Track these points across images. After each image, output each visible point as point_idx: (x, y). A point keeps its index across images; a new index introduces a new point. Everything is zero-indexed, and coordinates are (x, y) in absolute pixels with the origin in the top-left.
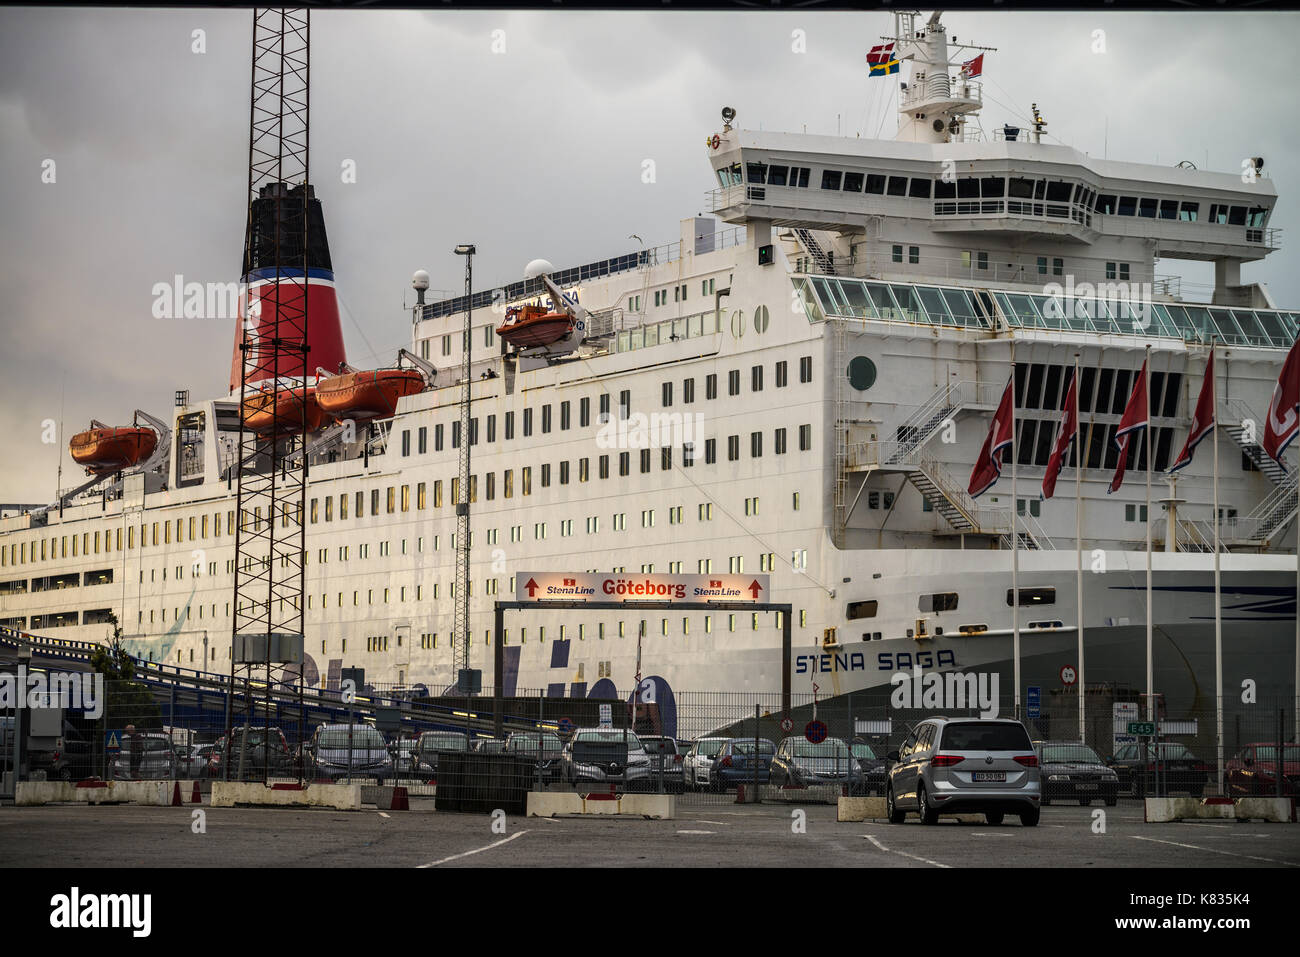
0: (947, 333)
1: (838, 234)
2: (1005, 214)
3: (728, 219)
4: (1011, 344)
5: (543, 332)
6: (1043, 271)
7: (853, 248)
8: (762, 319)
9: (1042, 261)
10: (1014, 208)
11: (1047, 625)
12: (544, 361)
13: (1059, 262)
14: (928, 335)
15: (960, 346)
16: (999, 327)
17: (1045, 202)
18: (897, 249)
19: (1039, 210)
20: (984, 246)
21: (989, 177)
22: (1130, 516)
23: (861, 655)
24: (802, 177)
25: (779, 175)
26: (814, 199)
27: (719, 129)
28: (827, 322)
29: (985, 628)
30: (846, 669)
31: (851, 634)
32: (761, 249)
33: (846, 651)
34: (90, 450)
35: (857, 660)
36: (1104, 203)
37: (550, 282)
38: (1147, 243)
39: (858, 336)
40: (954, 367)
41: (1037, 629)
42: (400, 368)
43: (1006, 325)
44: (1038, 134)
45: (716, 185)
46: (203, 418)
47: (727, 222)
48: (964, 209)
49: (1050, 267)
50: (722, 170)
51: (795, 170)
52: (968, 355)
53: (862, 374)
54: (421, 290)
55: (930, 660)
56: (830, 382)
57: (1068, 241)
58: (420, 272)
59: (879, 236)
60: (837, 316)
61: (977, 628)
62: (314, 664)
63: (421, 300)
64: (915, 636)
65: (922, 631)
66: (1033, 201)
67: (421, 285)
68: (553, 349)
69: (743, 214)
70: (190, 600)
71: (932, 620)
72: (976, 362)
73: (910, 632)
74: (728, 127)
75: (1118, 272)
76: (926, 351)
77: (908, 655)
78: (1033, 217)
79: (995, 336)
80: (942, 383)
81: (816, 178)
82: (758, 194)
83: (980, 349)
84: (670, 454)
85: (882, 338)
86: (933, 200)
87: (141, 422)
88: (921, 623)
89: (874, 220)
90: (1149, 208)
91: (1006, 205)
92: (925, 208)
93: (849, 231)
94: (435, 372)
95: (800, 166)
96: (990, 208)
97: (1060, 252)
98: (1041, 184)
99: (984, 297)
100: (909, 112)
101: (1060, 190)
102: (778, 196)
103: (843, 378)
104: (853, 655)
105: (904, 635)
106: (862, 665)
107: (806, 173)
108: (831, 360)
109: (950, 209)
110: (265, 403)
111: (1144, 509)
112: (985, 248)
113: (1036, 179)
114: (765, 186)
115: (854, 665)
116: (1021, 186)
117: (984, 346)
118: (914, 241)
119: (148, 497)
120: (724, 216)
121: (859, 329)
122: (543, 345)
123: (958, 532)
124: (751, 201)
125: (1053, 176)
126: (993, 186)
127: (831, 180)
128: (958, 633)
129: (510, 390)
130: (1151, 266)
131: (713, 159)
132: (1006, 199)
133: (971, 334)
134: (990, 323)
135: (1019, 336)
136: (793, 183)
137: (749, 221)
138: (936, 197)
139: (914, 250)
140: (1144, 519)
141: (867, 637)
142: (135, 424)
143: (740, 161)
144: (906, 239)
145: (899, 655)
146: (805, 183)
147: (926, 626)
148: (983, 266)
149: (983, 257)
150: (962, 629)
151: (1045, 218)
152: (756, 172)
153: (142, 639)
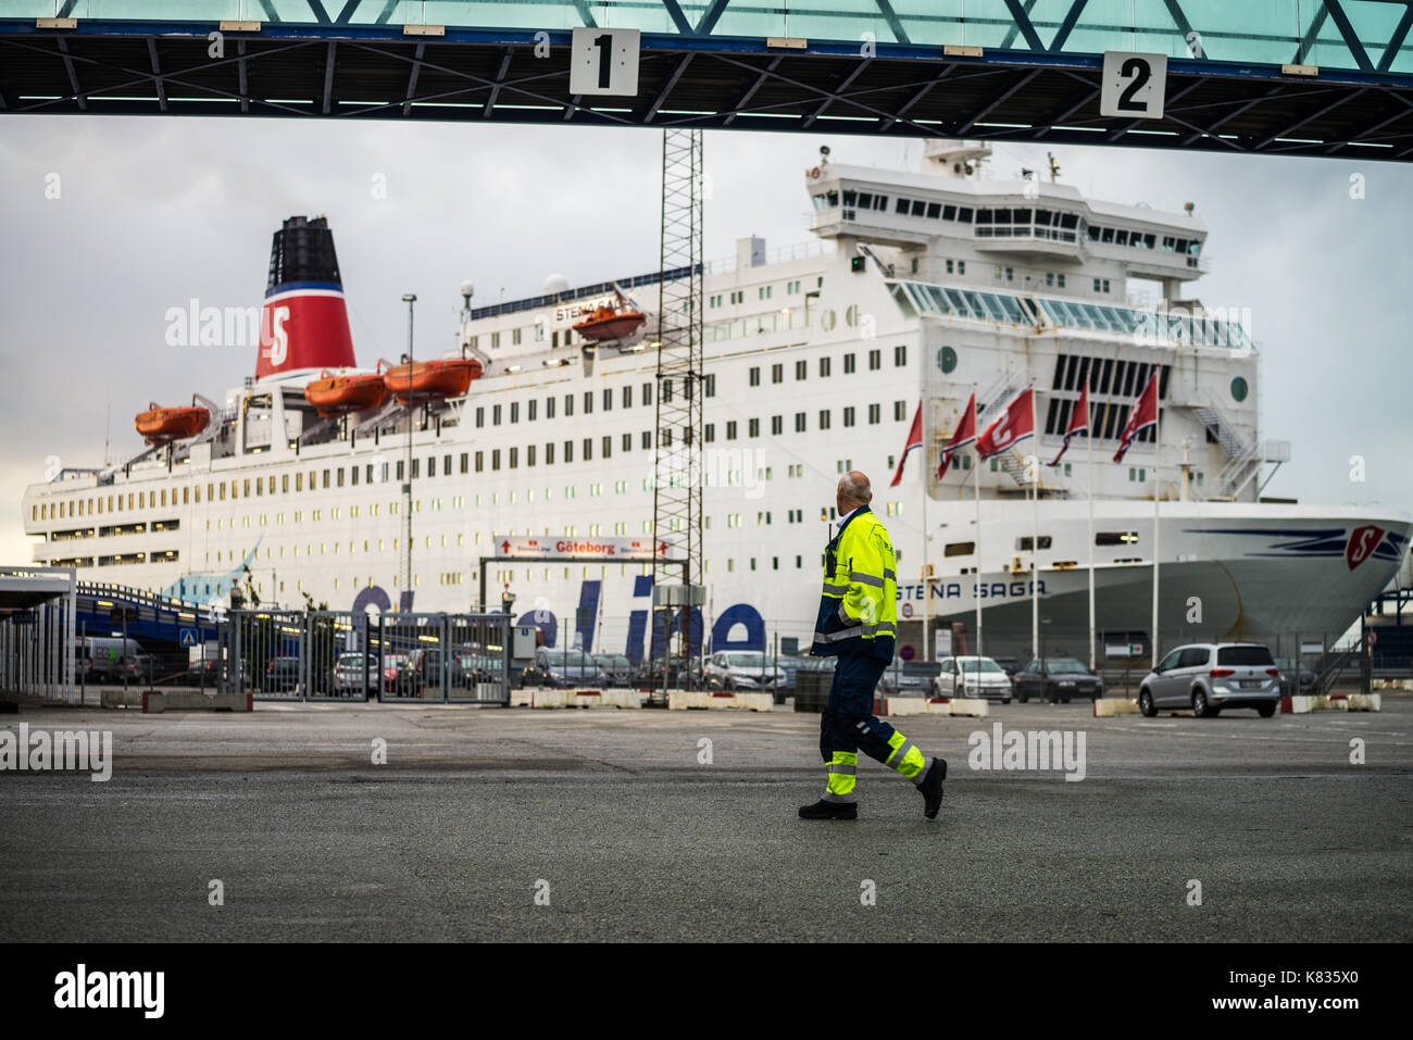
0: (1007, 328)
1: (899, 250)
2: (1032, 237)
3: (823, 234)
4: (1056, 339)
5: (615, 328)
6: (1049, 283)
7: (915, 262)
8: (851, 316)
9: (1050, 276)
10: (1038, 233)
11: (1129, 560)
12: (616, 351)
13: (1061, 277)
14: (994, 330)
15: (1015, 339)
16: (1043, 325)
17: (1059, 229)
18: (950, 263)
19: (1055, 235)
20: (1011, 263)
21: (1019, 208)
22: (1132, 478)
23: (958, 586)
24: (882, 203)
25: (865, 201)
26: (889, 220)
27: (818, 163)
28: (922, 318)
29: (1075, 563)
30: (941, 595)
31: (949, 569)
32: (854, 260)
33: (942, 583)
34: (156, 425)
35: (953, 590)
36: (1094, 232)
37: (617, 287)
38: (1123, 264)
39: (944, 330)
40: (1012, 357)
41: (1121, 564)
42: (464, 358)
43: (1049, 323)
44: (1053, 176)
45: (811, 208)
46: (270, 399)
47: (824, 238)
48: (1000, 232)
49: (1055, 280)
50: (818, 196)
51: (877, 197)
52: (1021, 347)
53: (948, 360)
54: (468, 297)
55: (1023, 590)
56: (925, 366)
57: (1072, 261)
58: (466, 283)
59: (938, 253)
60: (929, 313)
61: (1067, 564)
62: (385, 595)
63: (468, 306)
64: (1012, 570)
65: (1019, 566)
66: (1051, 228)
67: (466, 292)
68: (624, 341)
69: (838, 231)
70: (258, 543)
71: (1027, 557)
72: (1028, 353)
73: (1006, 567)
74: (825, 162)
75: (1102, 285)
76: (991, 342)
77: (1004, 586)
78: (1051, 240)
79: (1039, 332)
80: (1004, 369)
81: (892, 204)
82: (851, 215)
83: (1030, 343)
84: (757, 425)
85: (961, 332)
86: (974, 225)
87: (199, 403)
88: (1018, 560)
89: (935, 239)
90: (1122, 236)
91: (1032, 231)
92: (968, 231)
93: (910, 247)
94: (490, 362)
95: (881, 194)
96: (1018, 232)
97: (1065, 270)
98: (1057, 215)
99: (1029, 302)
100: (932, 158)
101: (1070, 221)
102: (866, 218)
103: (934, 363)
104: (950, 586)
105: (1001, 569)
106: (958, 594)
107: (885, 200)
108: (926, 349)
109: (988, 232)
110: (333, 385)
111: (1142, 473)
112: (1011, 262)
113: (1054, 211)
114: (855, 209)
115: (949, 594)
116: (1043, 217)
117: (1033, 340)
118: (963, 257)
119: (215, 462)
120: (820, 232)
121: (947, 325)
122: (615, 338)
123: (1023, 488)
124: (847, 221)
125: (1066, 209)
126: (1023, 215)
127: (902, 206)
128: (1051, 568)
129: (588, 372)
130: (1124, 282)
131: (809, 187)
132: (1032, 226)
133: (1022, 330)
134: (1035, 322)
135: (1063, 332)
136: (875, 207)
137: (841, 237)
138: (978, 221)
139: (961, 264)
140: (1142, 479)
141: (964, 571)
142: (194, 405)
143: (837, 188)
144: (956, 255)
145: (994, 586)
146: (883, 208)
147: (1022, 562)
148: (1010, 278)
149: (1009, 271)
150: (1055, 564)
151: (1060, 242)
152: (849, 197)
153: (210, 575)
